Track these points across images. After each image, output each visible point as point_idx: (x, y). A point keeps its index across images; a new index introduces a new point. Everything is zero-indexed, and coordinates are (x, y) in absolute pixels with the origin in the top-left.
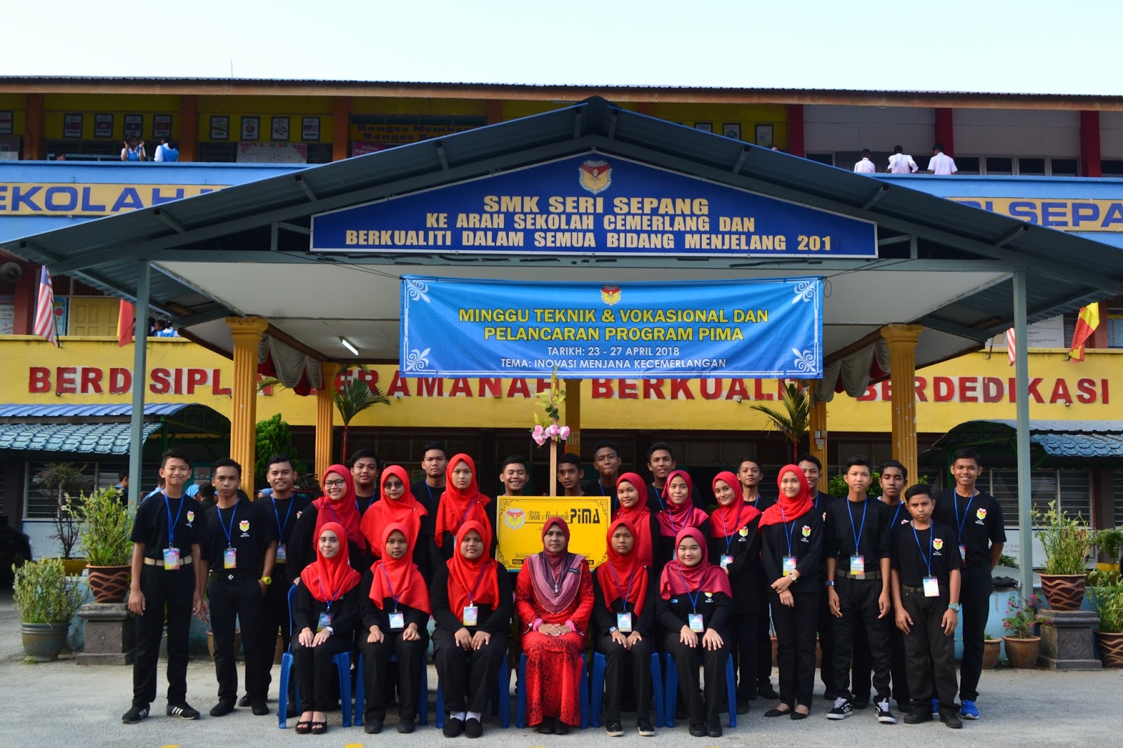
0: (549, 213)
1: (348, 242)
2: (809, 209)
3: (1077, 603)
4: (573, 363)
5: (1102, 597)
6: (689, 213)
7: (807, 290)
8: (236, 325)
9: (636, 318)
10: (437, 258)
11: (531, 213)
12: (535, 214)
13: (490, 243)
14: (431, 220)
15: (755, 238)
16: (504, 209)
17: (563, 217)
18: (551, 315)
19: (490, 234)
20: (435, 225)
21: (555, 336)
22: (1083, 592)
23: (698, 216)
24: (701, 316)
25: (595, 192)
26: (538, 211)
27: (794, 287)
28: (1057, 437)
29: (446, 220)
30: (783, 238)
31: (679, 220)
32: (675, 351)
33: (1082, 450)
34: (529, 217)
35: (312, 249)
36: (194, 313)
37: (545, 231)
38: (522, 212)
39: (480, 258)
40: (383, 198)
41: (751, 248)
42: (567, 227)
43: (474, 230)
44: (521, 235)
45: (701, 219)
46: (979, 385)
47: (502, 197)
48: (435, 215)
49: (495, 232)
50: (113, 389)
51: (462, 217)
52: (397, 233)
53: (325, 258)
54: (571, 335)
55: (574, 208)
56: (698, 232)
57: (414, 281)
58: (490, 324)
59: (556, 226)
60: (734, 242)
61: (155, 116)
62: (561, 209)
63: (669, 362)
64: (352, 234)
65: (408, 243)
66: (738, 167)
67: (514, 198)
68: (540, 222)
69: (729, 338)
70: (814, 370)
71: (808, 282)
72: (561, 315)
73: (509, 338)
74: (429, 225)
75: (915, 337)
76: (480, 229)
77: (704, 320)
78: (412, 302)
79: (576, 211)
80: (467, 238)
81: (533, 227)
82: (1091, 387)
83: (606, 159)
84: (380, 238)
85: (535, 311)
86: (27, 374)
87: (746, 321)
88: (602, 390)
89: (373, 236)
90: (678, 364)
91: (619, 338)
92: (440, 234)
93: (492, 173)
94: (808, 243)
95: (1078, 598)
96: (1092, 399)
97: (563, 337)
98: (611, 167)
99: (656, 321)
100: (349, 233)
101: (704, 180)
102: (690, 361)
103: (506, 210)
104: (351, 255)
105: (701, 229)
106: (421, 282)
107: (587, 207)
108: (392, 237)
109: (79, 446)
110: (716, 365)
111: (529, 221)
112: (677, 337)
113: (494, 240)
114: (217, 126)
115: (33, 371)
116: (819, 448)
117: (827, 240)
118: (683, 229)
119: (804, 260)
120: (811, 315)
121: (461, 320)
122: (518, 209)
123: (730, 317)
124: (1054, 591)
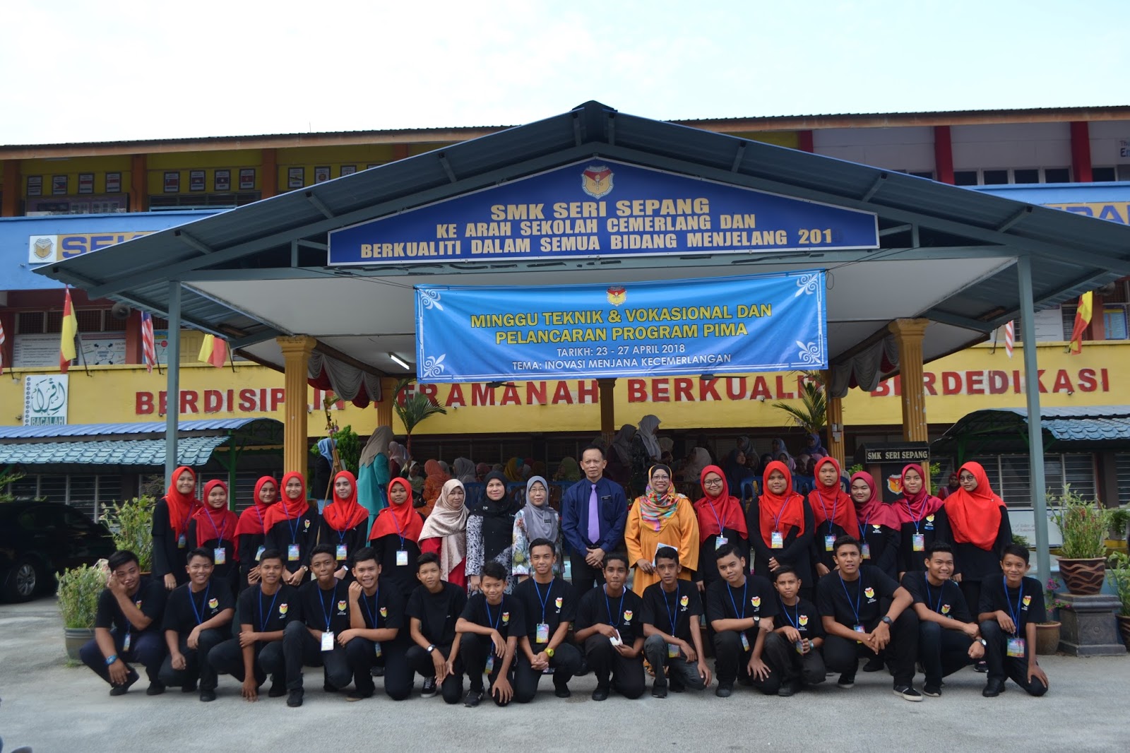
0: (554, 219)
1: (363, 256)
2: (809, 204)
3: (1097, 587)
4: (582, 363)
5: (1122, 580)
6: (690, 212)
7: (810, 284)
8: (286, 344)
9: (642, 317)
10: (447, 267)
11: (537, 219)
12: (541, 220)
13: (498, 251)
14: (441, 231)
15: (756, 234)
16: (510, 217)
17: (568, 222)
18: (560, 318)
19: (497, 242)
20: (445, 236)
21: (563, 338)
22: (1103, 576)
23: (699, 216)
24: (705, 313)
25: (598, 197)
26: (543, 218)
27: (797, 280)
28: (1064, 422)
29: (455, 231)
30: (784, 233)
31: (680, 220)
32: (681, 348)
33: (1090, 434)
34: (535, 224)
35: (329, 264)
36: (248, 334)
37: (551, 237)
38: (528, 220)
39: (489, 265)
40: (395, 212)
41: (752, 244)
42: (572, 232)
43: (483, 239)
44: (527, 241)
45: (702, 218)
46: (985, 378)
47: (509, 206)
48: (445, 226)
49: (502, 240)
50: (208, 408)
51: (470, 226)
52: (409, 245)
53: (342, 272)
54: (579, 336)
55: (578, 213)
56: (700, 230)
57: (427, 290)
58: (501, 329)
59: (561, 231)
60: (736, 239)
61: (241, 170)
62: (565, 214)
63: (675, 360)
64: (367, 248)
65: (420, 254)
66: (736, 167)
67: (520, 206)
68: (546, 228)
69: (733, 334)
70: (819, 362)
71: (810, 275)
72: (569, 317)
73: (520, 341)
74: (439, 236)
75: (922, 331)
76: (488, 238)
77: (708, 317)
78: (427, 311)
79: (579, 216)
80: (476, 247)
81: (539, 233)
82: (1091, 377)
83: (607, 164)
84: (393, 250)
85: (544, 314)
86: (134, 399)
87: (750, 316)
88: (638, 395)
89: (387, 249)
90: (684, 360)
91: (626, 338)
92: (450, 244)
93: (498, 183)
94: (809, 237)
95: (1099, 581)
96: (1093, 388)
97: (572, 339)
98: (613, 172)
99: (661, 319)
100: (363, 246)
101: (704, 180)
102: (695, 357)
103: (512, 219)
104: (366, 268)
105: (703, 227)
106: (434, 291)
107: (590, 212)
108: (405, 249)
109: (153, 459)
110: (721, 360)
111: (535, 227)
112: (682, 334)
113: (502, 247)
114: (294, 177)
115: (139, 395)
116: (836, 441)
117: (828, 232)
118: (684, 228)
119: (806, 254)
120: (814, 308)
121: (473, 326)
122: (524, 217)
123: (733, 313)
124: (1072, 575)
